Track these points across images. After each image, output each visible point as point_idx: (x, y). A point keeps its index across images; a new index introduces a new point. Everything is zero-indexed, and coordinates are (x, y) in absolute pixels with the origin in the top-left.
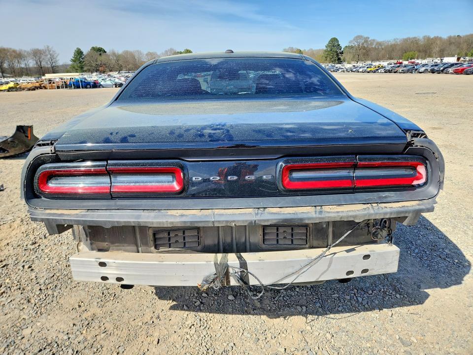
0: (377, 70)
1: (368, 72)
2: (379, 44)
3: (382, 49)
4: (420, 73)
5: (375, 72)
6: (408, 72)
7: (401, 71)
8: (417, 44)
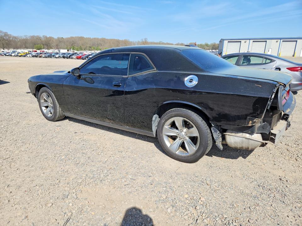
0: (26, 55)
1: (20, 56)
2: (15, 38)
3: (18, 41)
4: (57, 58)
5: (25, 56)
6: (48, 57)
7: (44, 56)
8: (41, 40)
